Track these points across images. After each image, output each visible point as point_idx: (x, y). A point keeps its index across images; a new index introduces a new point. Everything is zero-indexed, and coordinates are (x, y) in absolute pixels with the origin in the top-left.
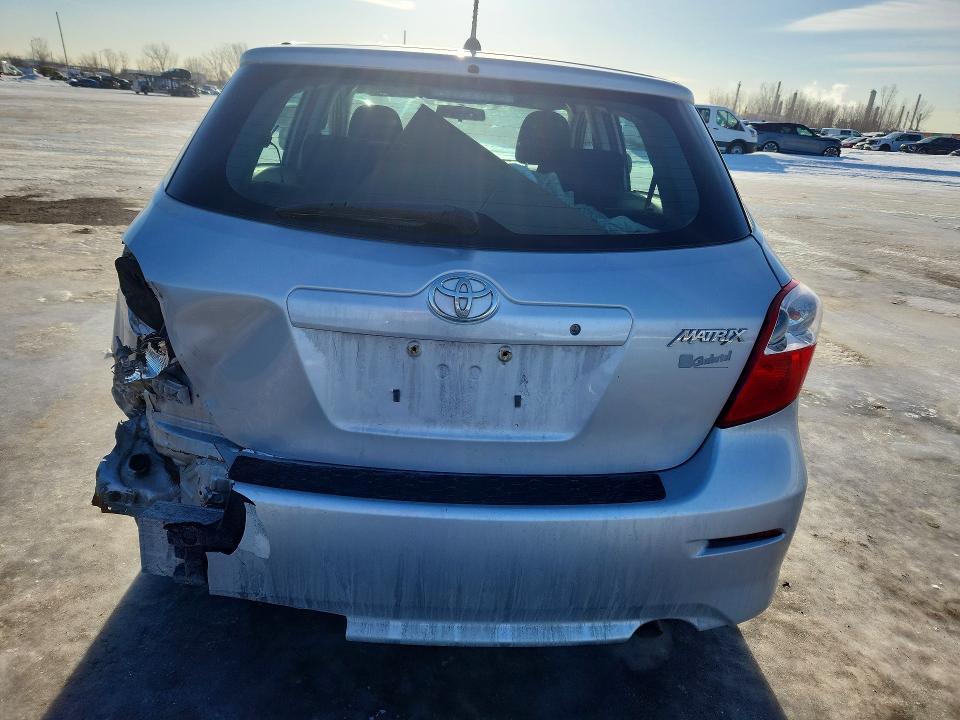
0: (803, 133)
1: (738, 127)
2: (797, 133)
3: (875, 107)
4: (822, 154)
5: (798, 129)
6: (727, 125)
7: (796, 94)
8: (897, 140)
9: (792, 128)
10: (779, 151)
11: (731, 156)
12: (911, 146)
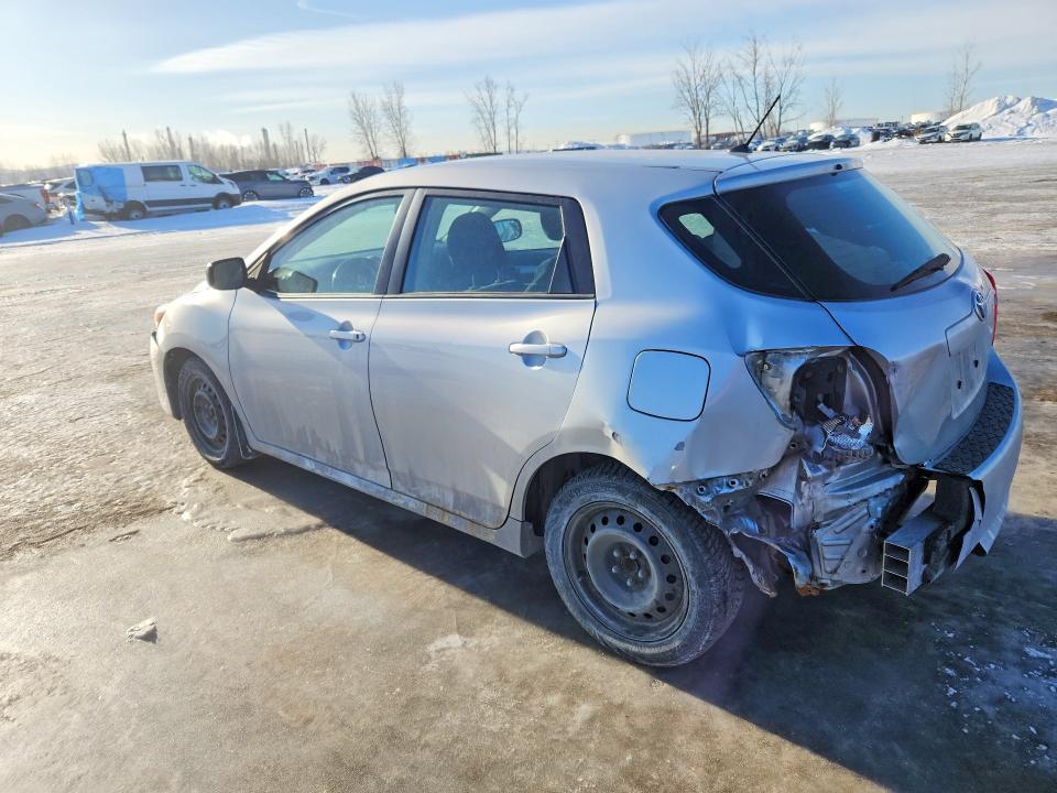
0: (273, 178)
1: (214, 180)
2: (268, 179)
3: (271, 144)
4: (299, 197)
5: (268, 175)
6: (203, 180)
7: (190, 139)
8: (332, 173)
9: (262, 175)
10: (260, 199)
11: (220, 211)
12: (346, 177)
